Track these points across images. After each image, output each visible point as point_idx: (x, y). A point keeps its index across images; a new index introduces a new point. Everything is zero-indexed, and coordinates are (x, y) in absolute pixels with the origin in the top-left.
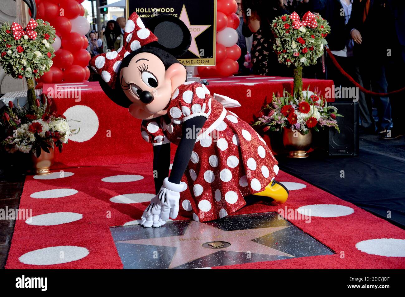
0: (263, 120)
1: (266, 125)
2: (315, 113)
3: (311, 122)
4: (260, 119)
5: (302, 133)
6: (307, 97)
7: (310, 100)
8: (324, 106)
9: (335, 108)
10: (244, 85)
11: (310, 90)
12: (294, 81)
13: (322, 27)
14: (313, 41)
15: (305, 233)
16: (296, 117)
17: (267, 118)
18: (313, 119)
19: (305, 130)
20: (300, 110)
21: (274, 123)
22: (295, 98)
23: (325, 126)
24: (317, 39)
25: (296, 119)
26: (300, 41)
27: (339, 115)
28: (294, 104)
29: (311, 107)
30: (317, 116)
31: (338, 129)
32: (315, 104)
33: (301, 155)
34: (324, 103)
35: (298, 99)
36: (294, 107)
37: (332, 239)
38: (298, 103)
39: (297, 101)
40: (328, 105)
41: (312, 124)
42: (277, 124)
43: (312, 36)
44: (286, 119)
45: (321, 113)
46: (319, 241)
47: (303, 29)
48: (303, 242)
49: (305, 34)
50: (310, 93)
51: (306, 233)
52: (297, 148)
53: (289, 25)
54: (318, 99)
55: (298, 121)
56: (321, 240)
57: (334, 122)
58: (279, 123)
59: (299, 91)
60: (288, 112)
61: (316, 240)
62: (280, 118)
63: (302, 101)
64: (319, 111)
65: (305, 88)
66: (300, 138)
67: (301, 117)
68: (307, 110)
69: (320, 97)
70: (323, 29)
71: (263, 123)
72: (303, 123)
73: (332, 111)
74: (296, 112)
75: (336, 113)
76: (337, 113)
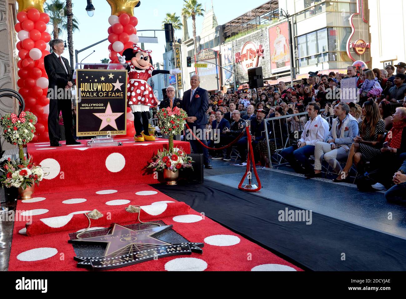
0: (153, 165)
1: (154, 168)
2: (181, 160)
3: (178, 165)
4: (151, 164)
5: (174, 171)
6: (176, 152)
7: (177, 153)
8: (185, 156)
9: (191, 158)
10: (142, 145)
11: (178, 147)
12: (169, 142)
13: (183, 115)
14: (179, 122)
15: (177, 233)
16: (170, 163)
17: (155, 163)
18: (179, 164)
19: (175, 170)
20: (172, 159)
21: (159, 166)
22: (170, 153)
23: (186, 167)
24: (181, 121)
25: (171, 164)
26: (172, 122)
27: (193, 161)
28: (169, 155)
29: (178, 157)
30: (182, 162)
31: (193, 168)
32: (181, 156)
33: (173, 183)
34: (185, 155)
35: (171, 153)
36: (169, 157)
37: (192, 236)
38: (171, 155)
39: (171, 154)
40: (187, 156)
41: (179, 166)
42: (160, 167)
43: (178, 120)
44: (165, 164)
45: (183, 160)
46: (185, 238)
47: (173, 116)
48: (176, 239)
49: (174, 119)
50: (178, 149)
51: (178, 233)
52: (171, 180)
53: (166, 114)
54: (182, 153)
55: (171, 165)
56: (186, 238)
57: (191, 165)
58: (161, 166)
59: (172, 148)
60: (166, 160)
61: (183, 237)
62: (162, 163)
63: (174, 154)
64: (182, 159)
65: (175, 147)
66: (173, 175)
67: (173, 163)
68: (176, 159)
69: (183, 151)
70: (183, 116)
71: (152, 166)
72: (174, 166)
73: (189, 159)
74: (170, 160)
75: (191, 161)
76: (192, 160)
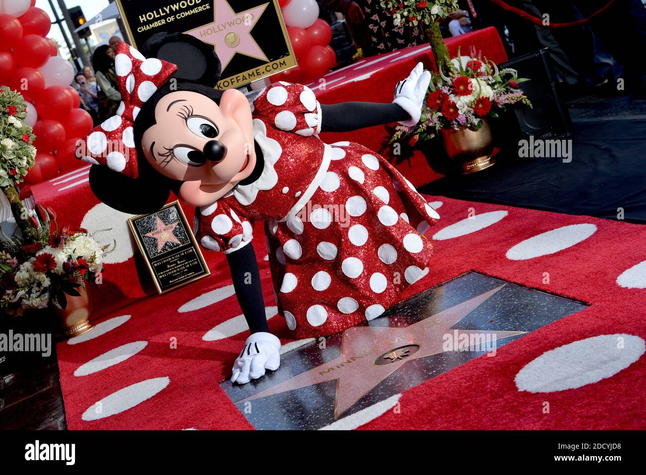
0: (402, 128)
1: (411, 135)
2: (482, 88)
3: (480, 106)
4: (398, 128)
5: (473, 128)
6: (461, 68)
7: (467, 71)
8: (494, 73)
9: (512, 71)
10: (353, 82)
11: (462, 54)
12: (432, 50)
15: (531, 289)
16: (454, 105)
18: (482, 101)
19: (476, 121)
20: (457, 93)
21: (424, 127)
22: (443, 76)
23: (505, 105)
25: (456, 109)
27: (523, 80)
28: (444, 85)
29: (474, 81)
30: (488, 92)
31: (528, 102)
32: (479, 75)
33: (482, 164)
34: (493, 68)
35: (448, 76)
36: (445, 90)
37: (576, 283)
38: (450, 83)
39: (448, 79)
40: (500, 69)
41: (484, 108)
42: (428, 127)
44: (440, 114)
45: (492, 85)
46: (556, 295)
48: (532, 305)
50: (465, 60)
51: (533, 288)
52: (473, 155)
54: (479, 66)
55: (459, 112)
56: (559, 292)
57: (518, 94)
58: (431, 125)
59: (445, 62)
60: (438, 102)
61: (552, 293)
62: (429, 116)
63: (456, 76)
64: (489, 84)
65: (453, 55)
66: (475, 138)
67: (462, 102)
68: (468, 90)
69: (483, 60)
71: (404, 133)
72: (469, 111)
73: (509, 76)
74: (452, 98)
75: (516, 79)
76: (519, 77)
